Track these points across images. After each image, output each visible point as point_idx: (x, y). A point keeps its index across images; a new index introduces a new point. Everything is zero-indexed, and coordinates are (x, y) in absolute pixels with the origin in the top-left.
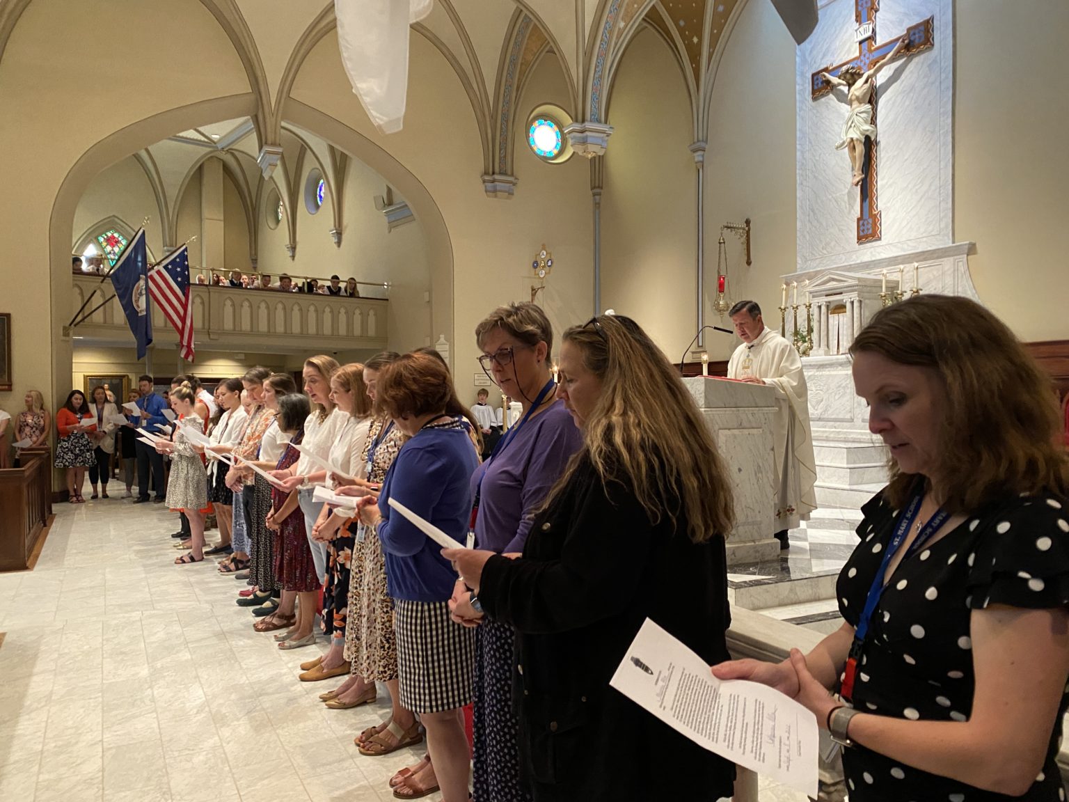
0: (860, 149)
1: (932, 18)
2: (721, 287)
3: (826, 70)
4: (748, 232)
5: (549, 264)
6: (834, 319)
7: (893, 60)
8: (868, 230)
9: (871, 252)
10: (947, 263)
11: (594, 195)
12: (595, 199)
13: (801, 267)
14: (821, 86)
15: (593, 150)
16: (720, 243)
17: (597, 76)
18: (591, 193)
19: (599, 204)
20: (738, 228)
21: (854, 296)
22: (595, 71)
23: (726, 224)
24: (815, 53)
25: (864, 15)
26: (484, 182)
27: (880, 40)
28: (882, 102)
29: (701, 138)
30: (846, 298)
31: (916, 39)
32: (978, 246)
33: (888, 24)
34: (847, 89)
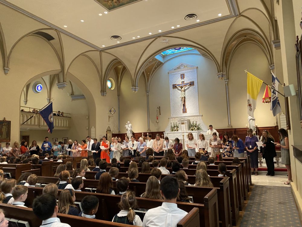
1: (194, 81)
3: (175, 84)
4: (160, 109)
5: (114, 111)
6: (182, 125)
7: (188, 86)
8: (185, 111)
9: (185, 115)
10: (198, 117)
11: (118, 97)
13: (172, 116)
14: (175, 87)
16: (157, 111)
19: (119, 99)
21: (186, 122)
23: (157, 107)
24: (173, 81)
25: (182, 77)
26: (101, 93)
27: (185, 82)
28: (186, 92)
29: (148, 91)
30: (185, 122)
31: (192, 84)
32: (203, 115)
33: (187, 80)
34: (180, 89)
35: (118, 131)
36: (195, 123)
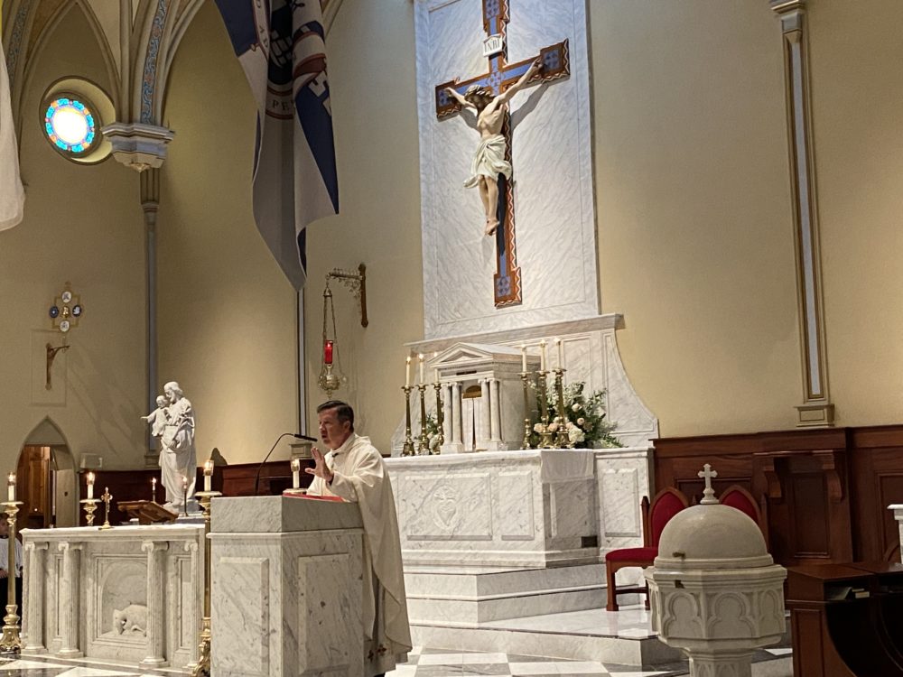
0: (493, 189)
1: (567, 42)
2: (328, 357)
3: (452, 84)
4: (363, 282)
5: (77, 311)
6: (468, 404)
7: (527, 84)
8: (507, 291)
9: (510, 318)
10: (595, 336)
11: (147, 211)
12: (147, 218)
13: (431, 333)
15: (143, 162)
16: (326, 297)
17: (149, 60)
18: (140, 208)
19: (154, 224)
20: (350, 277)
21: (490, 376)
22: (148, 55)
23: (332, 271)
24: (438, 60)
25: (493, 22)
27: (512, 59)
28: (517, 133)
30: (480, 378)
31: (551, 65)
32: (626, 319)
33: (523, 44)
35: (143, 450)
36: (568, 382)
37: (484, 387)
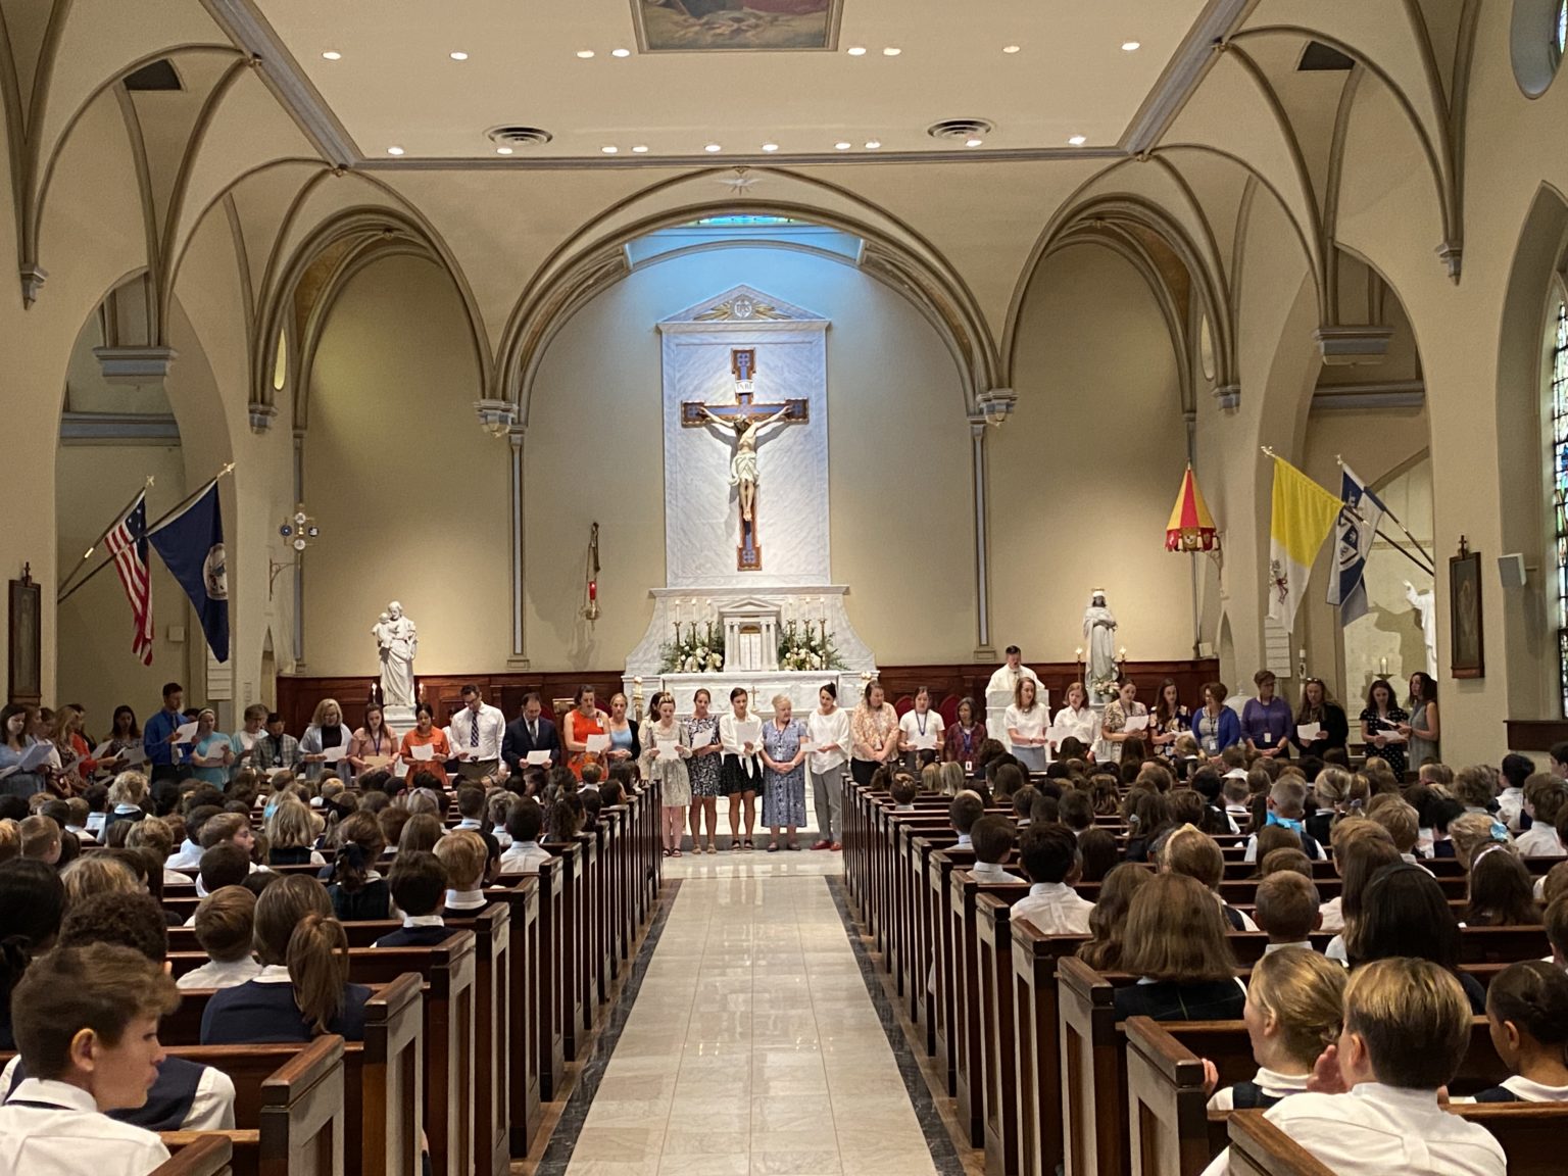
1: (807, 400)
3: (702, 404)
4: (597, 537)
5: (313, 533)
6: (745, 638)
7: (776, 420)
10: (826, 599)
12: (296, 442)
13: (675, 583)
14: (695, 415)
19: (301, 449)
24: (683, 382)
25: (744, 371)
27: (758, 400)
29: (522, 419)
30: (763, 621)
31: (796, 412)
32: (852, 590)
33: (766, 388)
34: (732, 433)
37: (764, 628)
